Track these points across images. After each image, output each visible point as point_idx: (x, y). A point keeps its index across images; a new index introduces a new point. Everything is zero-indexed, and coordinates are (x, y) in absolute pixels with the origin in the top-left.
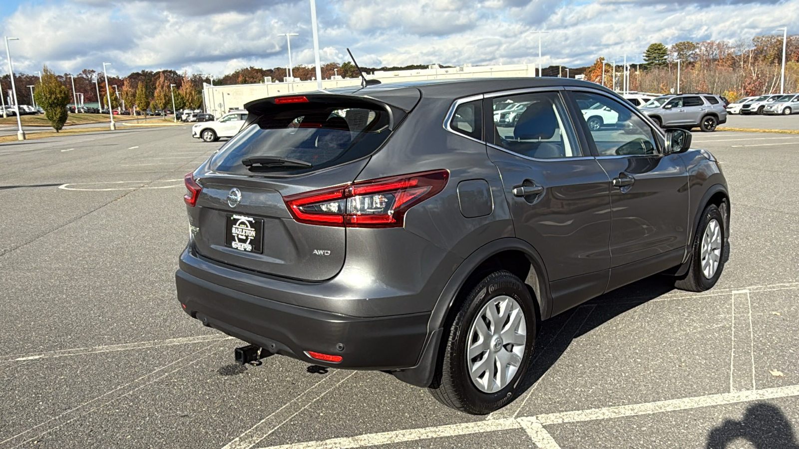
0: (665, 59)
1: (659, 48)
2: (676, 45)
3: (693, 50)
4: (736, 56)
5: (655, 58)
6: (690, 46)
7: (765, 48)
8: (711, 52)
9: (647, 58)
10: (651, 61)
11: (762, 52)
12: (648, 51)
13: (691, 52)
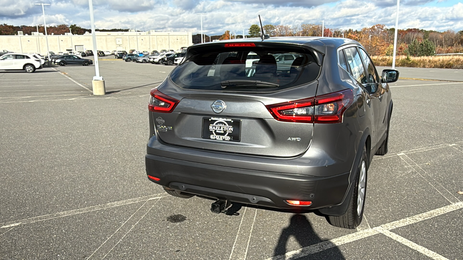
0: (260, 34)
1: (256, 27)
2: (265, 26)
3: (273, 30)
4: (294, 34)
5: (254, 32)
6: (272, 27)
7: (307, 31)
8: (282, 31)
9: (250, 33)
10: (252, 34)
11: (306, 32)
12: (251, 29)
13: (272, 31)
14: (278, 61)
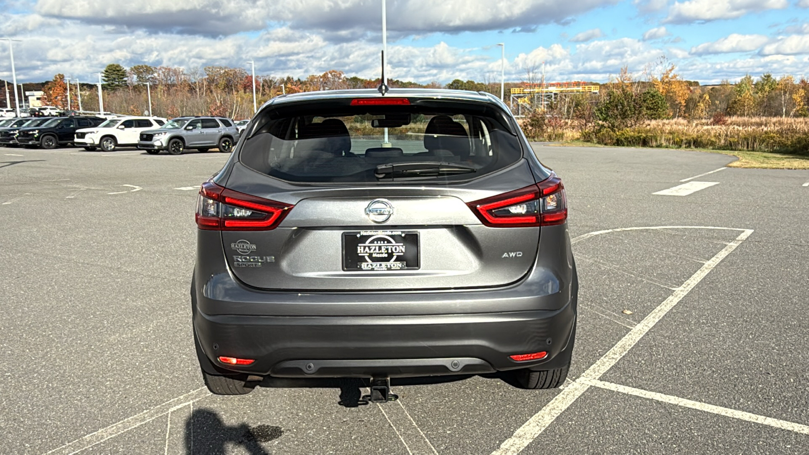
0: (125, 81)
1: (118, 69)
2: (135, 67)
3: (152, 74)
4: (192, 83)
5: (114, 79)
6: (148, 70)
7: (216, 78)
8: (169, 78)
9: (106, 79)
10: (110, 82)
11: (213, 80)
12: (106, 71)
13: (150, 76)
14: (192, 129)
